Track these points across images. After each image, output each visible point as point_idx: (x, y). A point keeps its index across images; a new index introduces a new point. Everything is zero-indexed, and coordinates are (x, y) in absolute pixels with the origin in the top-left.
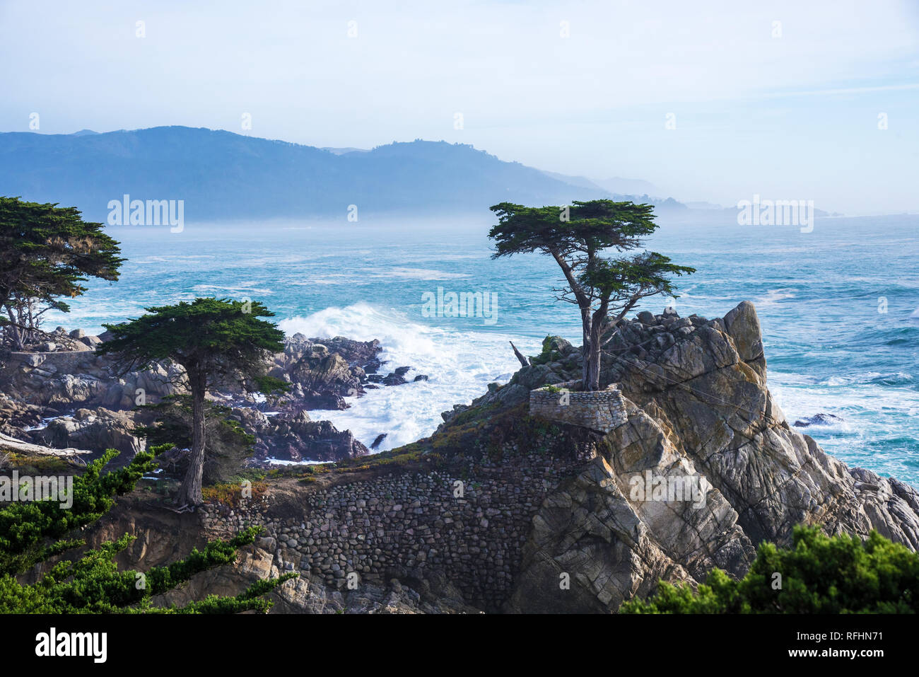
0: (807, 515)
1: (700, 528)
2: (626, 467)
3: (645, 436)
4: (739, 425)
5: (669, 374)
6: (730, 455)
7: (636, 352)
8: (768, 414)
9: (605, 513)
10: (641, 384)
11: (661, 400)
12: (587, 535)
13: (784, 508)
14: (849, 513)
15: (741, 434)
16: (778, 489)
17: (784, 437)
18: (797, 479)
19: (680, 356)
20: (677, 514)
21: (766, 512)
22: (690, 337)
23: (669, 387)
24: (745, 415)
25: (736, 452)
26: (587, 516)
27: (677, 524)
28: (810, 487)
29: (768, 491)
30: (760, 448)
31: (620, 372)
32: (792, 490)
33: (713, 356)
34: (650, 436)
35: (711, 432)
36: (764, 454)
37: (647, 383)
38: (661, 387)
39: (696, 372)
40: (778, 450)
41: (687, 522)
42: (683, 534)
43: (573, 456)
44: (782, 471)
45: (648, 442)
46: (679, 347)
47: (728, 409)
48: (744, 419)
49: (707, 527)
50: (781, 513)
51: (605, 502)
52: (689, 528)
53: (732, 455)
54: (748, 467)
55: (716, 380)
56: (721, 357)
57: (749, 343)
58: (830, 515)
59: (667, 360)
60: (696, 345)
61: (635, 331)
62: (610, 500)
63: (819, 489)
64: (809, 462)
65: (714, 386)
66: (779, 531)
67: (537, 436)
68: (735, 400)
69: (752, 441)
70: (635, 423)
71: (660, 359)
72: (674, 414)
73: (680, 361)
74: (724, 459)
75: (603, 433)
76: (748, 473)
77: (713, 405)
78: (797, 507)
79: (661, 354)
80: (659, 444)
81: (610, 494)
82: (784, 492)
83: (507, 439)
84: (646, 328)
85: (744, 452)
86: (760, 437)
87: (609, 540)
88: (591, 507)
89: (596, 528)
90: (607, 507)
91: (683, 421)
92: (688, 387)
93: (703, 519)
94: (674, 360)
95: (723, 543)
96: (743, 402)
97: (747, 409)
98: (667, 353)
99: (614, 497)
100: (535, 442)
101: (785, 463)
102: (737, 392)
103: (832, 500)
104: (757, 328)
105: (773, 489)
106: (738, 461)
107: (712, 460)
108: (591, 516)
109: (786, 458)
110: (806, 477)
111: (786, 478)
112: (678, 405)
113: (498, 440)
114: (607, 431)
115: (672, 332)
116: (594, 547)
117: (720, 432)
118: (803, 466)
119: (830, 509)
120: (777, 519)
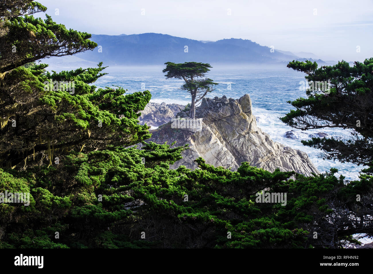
0: (260, 159)
1: (222, 161)
2: (200, 143)
3: (207, 134)
4: (240, 132)
5: (219, 116)
6: (237, 141)
7: (210, 109)
8: (250, 128)
9: (191, 156)
10: (211, 118)
11: (216, 124)
12: (185, 162)
13: (253, 157)
14: (274, 159)
15: (241, 134)
16: (252, 151)
17: (255, 136)
18: (258, 148)
19: (223, 110)
20: (215, 157)
21: (247, 158)
22: (227, 105)
23: (219, 120)
24: (242, 129)
25: (239, 140)
26: (186, 157)
27: (215, 160)
28: (262, 151)
29: (248, 152)
30: (247, 139)
31: (205, 114)
32: (256, 152)
33: (233, 110)
34: (208, 134)
35: (231, 133)
36: (248, 141)
37: (213, 118)
38: (217, 120)
39: (228, 115)
40: (252, 139)
41: (218, 160)
42: (217, 163)
43: (183, 139)
44: (253, 146)
45: (208, 136)
46: (223, 108)
47: (237, 127)
48: (242, 130)
49: (224, 161)
50: (252, 158)
51: (191, 153)
52: (218, 161)
53: (238, 141)
54: (242, 144)
55: (234, 118)
56: (236, 111)
57: (246, 107)
58: (268, 159)
59: (219, 111)
60: (228, 107)
61: (212, 102)
62: (193, 152)
63: (265, 151)
64: (263, 143)
65: (233, 120)
66: (251, 164)
67: (174, 133)
68: (239, 124)
69: (244, 137)
70: (204, 130)
71: (217, 111)
72: (220, 128)
73: (223, 112)
74: (235, 142)
75: (194, 133)
76: (242, 146)
77: (232, 125)
78: (257, 157)
79: (218, 110)
80: (211, 136)
81: (193, 150)
82: (253, 152)
83: (165, 133)
84: (216, 102)
85: (242, 140)
86: (247, 136)
87: (192, 164)
88: (187, 154)
89: (188, 160)
90: (192, 154)
91: (223, 130)
92: (225, 120)
93: (223, 159)
94: (221, 112)
95: (229, 166)
96: (242, 125)
97: (243, 127)
98: (219, 109)
99: (194, 151)
100: (173, 135)
101: (254, 144)
102: (240, 122)
103: (269, 155)
104: (249, 102)
105: (250, 151)
106: (239, 142)
107: (231, 142)
108: (187, 157)
109: (254, 142)
110: (261, 148)
111: (254, 148)
112: (222, 125)
113: (162, 134)
114: (195, 132)
115: (222, 103)
116: (187, 166)
117: (234, 134)
118: (261, 145)
119: (268, 158)
120: (250, 160)
